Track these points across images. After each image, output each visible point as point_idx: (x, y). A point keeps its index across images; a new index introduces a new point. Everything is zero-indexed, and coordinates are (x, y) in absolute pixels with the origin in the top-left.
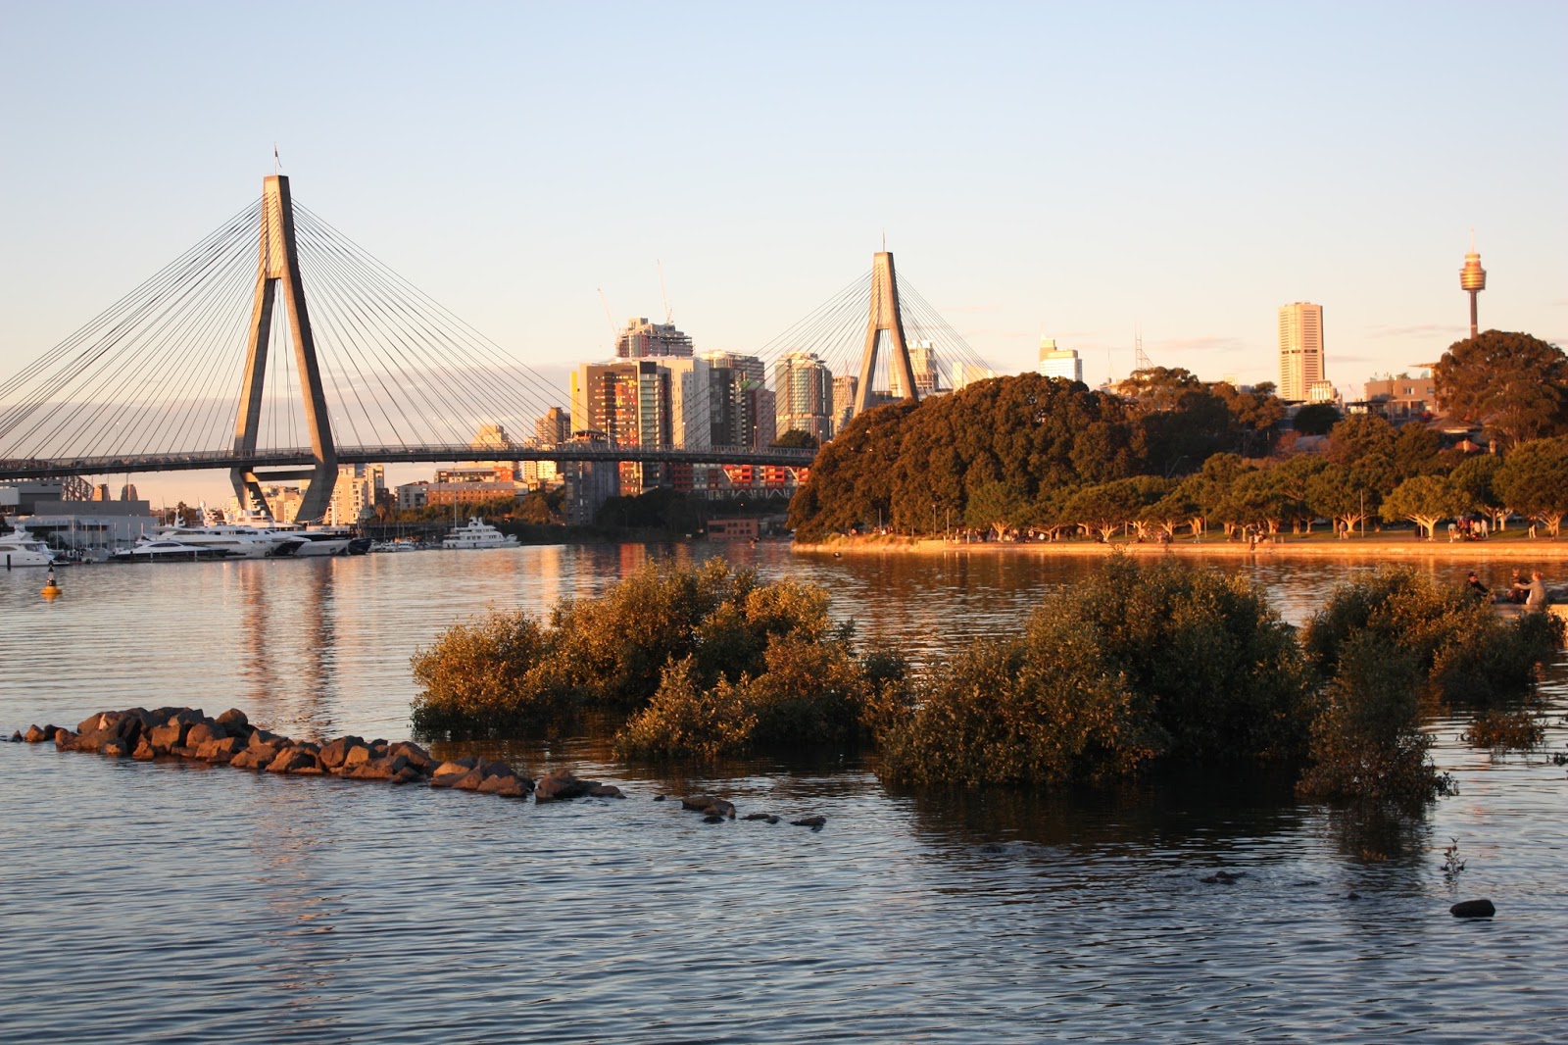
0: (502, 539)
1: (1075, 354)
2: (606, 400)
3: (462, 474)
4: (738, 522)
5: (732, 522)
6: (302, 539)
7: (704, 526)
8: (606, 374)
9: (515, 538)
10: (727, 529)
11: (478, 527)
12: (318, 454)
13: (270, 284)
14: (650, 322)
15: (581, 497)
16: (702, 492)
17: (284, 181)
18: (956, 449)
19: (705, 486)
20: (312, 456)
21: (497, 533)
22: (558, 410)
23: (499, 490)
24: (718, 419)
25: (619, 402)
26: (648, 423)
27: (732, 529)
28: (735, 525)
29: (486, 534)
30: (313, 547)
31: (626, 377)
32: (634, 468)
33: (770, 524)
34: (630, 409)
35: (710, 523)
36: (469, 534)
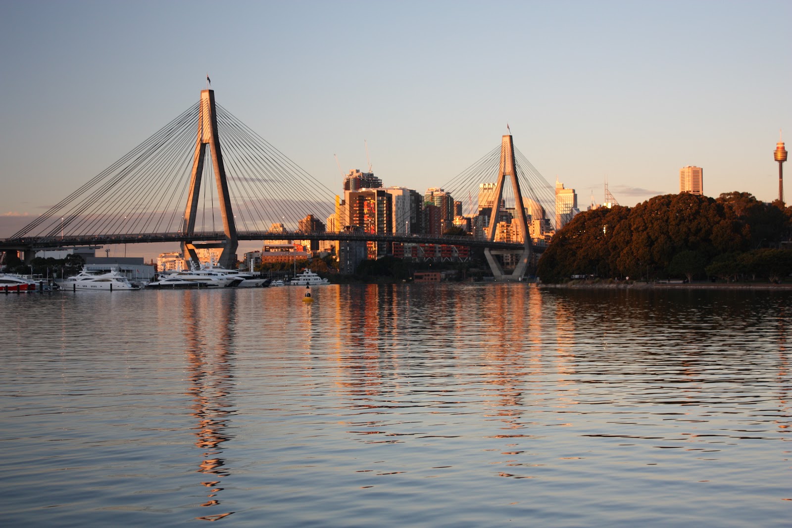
0: (321, 280)
1: (574, 191)
2: (359, 210)
3: (277, 248)
4: (430, 274)
5: (427, 274)
6: (242, 279)
7: (412, 276)
8: (359, 196)
9: (327, 280)
10: (424, 277)
11: (309, 274)
12: (228, 234)
13: (203, 146)
14: (361, 172)
15: (348, 260)
16: (408, 258)
17: (211, 93)
18: (648, 233)
19: (410, 255)
20: (225, 235)
21: (318, 277)
22: (312, 216)
23: (299, 256)
24: (414, 221)
25: (366, 211)
26: (380, 222)
27: (427, 278)
28: (429, 275)
29: (313, 278)
30: (246, 283)
31: (370, 198)
32: (373, 245)
33: (446, 275)
34: (371, 215)
35: (416, 274)
36: (304, 278)
